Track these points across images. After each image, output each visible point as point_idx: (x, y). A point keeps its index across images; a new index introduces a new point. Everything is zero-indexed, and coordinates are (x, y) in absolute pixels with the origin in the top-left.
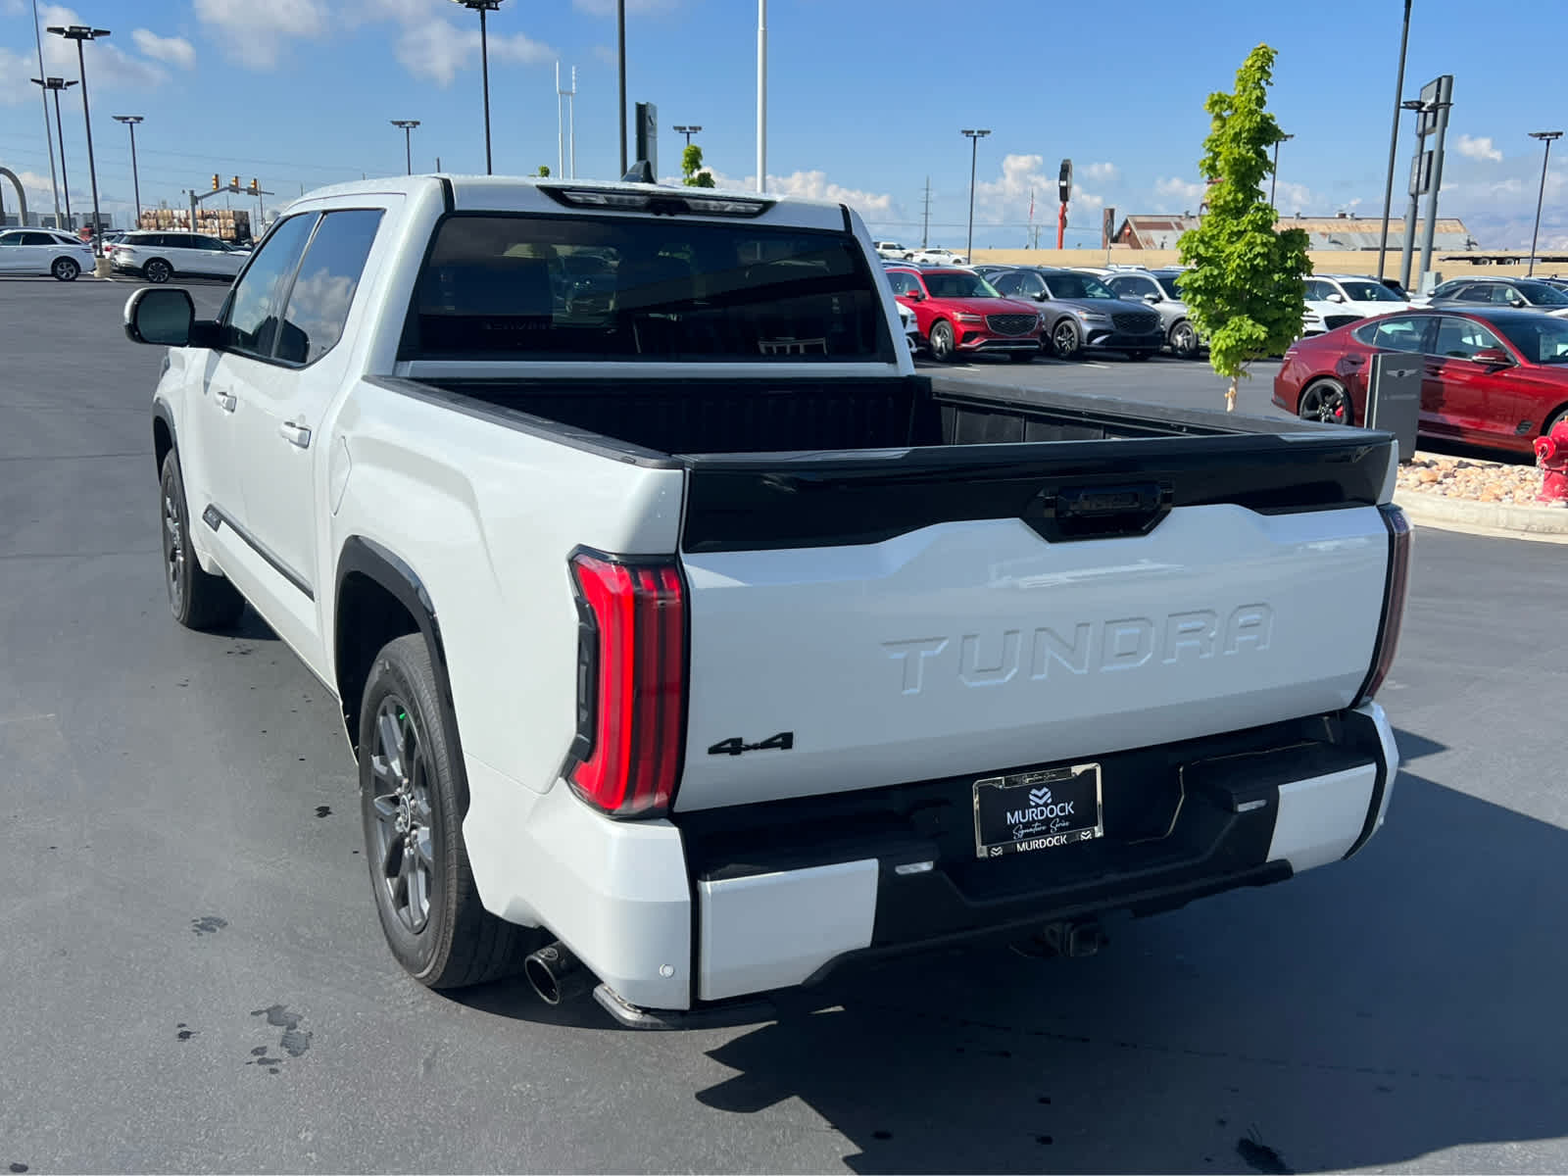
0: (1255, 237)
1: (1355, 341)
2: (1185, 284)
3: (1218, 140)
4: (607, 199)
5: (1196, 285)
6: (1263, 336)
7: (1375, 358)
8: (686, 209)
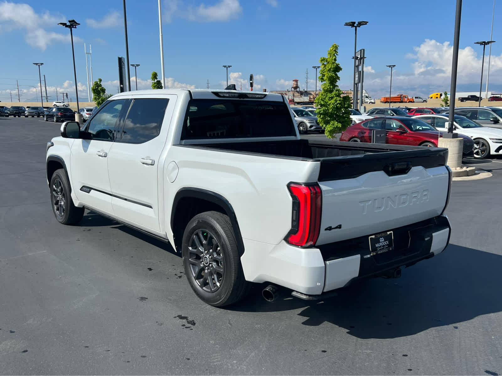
0: (337, 98)
1: (362, 127)
2: (318, 112)
3: (324, 71)
4: (229, 95)
5: (321, 112)
6: (340, 126)
7: (373, 132)
8: (248, 97)
